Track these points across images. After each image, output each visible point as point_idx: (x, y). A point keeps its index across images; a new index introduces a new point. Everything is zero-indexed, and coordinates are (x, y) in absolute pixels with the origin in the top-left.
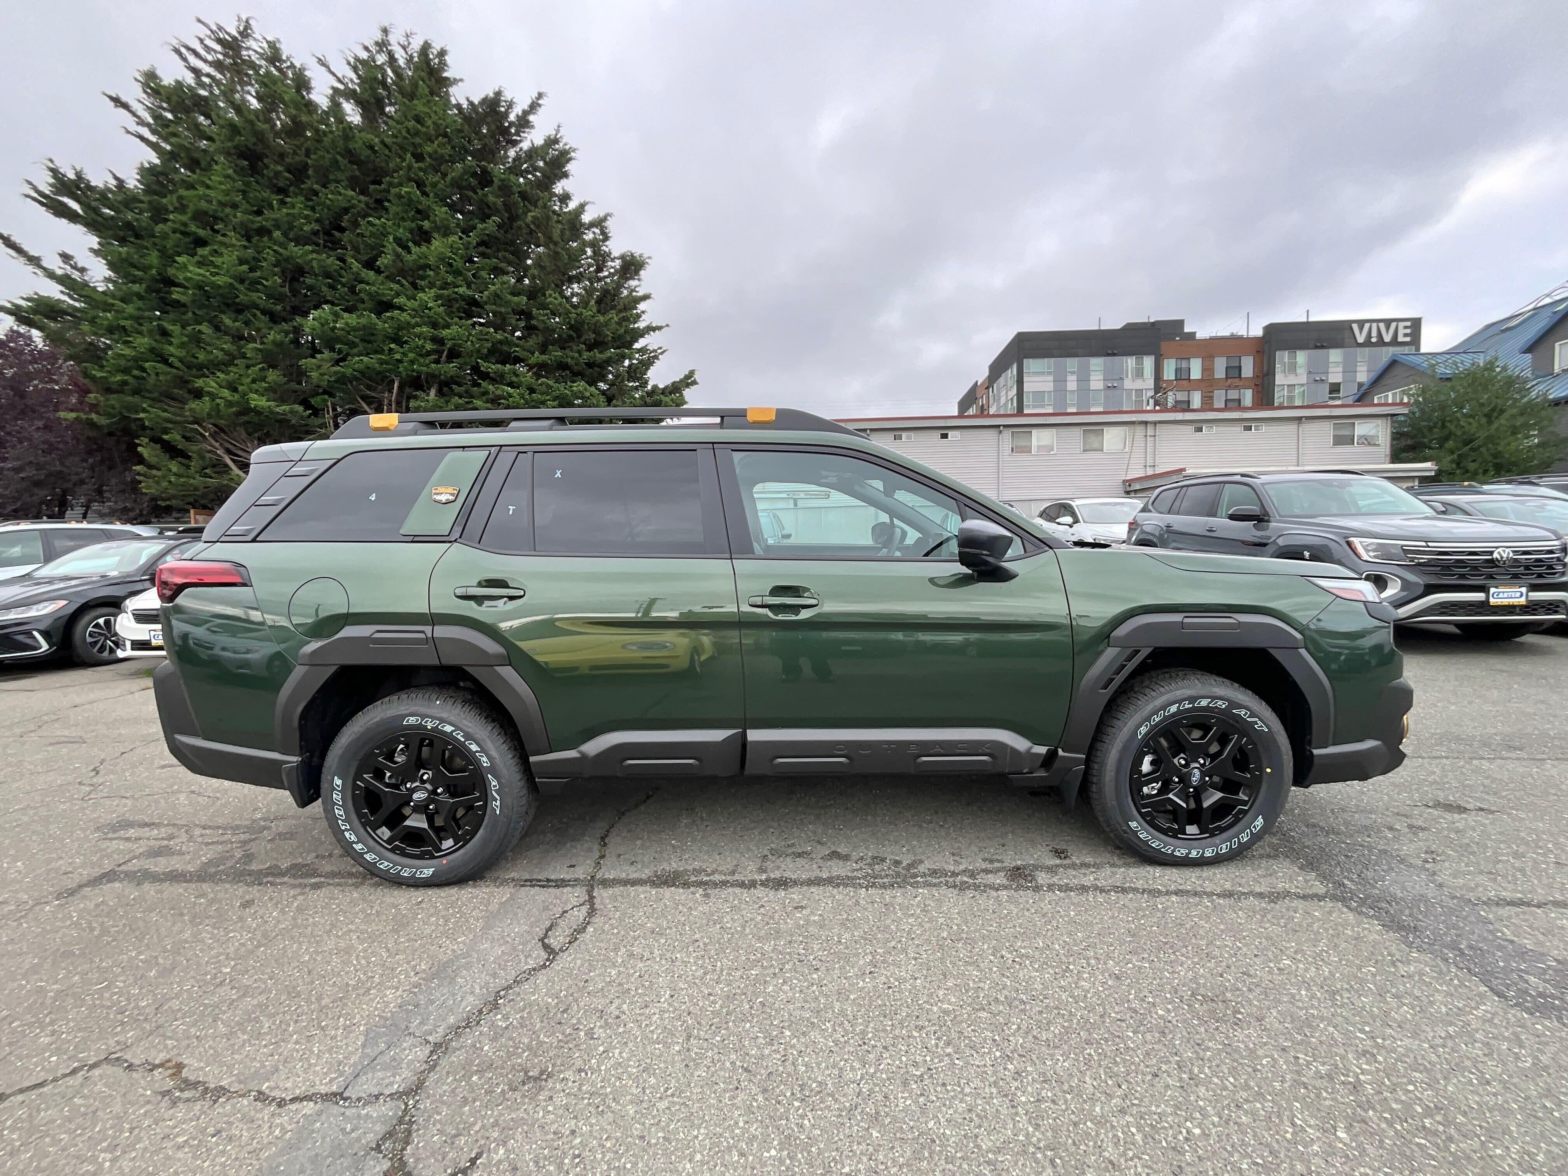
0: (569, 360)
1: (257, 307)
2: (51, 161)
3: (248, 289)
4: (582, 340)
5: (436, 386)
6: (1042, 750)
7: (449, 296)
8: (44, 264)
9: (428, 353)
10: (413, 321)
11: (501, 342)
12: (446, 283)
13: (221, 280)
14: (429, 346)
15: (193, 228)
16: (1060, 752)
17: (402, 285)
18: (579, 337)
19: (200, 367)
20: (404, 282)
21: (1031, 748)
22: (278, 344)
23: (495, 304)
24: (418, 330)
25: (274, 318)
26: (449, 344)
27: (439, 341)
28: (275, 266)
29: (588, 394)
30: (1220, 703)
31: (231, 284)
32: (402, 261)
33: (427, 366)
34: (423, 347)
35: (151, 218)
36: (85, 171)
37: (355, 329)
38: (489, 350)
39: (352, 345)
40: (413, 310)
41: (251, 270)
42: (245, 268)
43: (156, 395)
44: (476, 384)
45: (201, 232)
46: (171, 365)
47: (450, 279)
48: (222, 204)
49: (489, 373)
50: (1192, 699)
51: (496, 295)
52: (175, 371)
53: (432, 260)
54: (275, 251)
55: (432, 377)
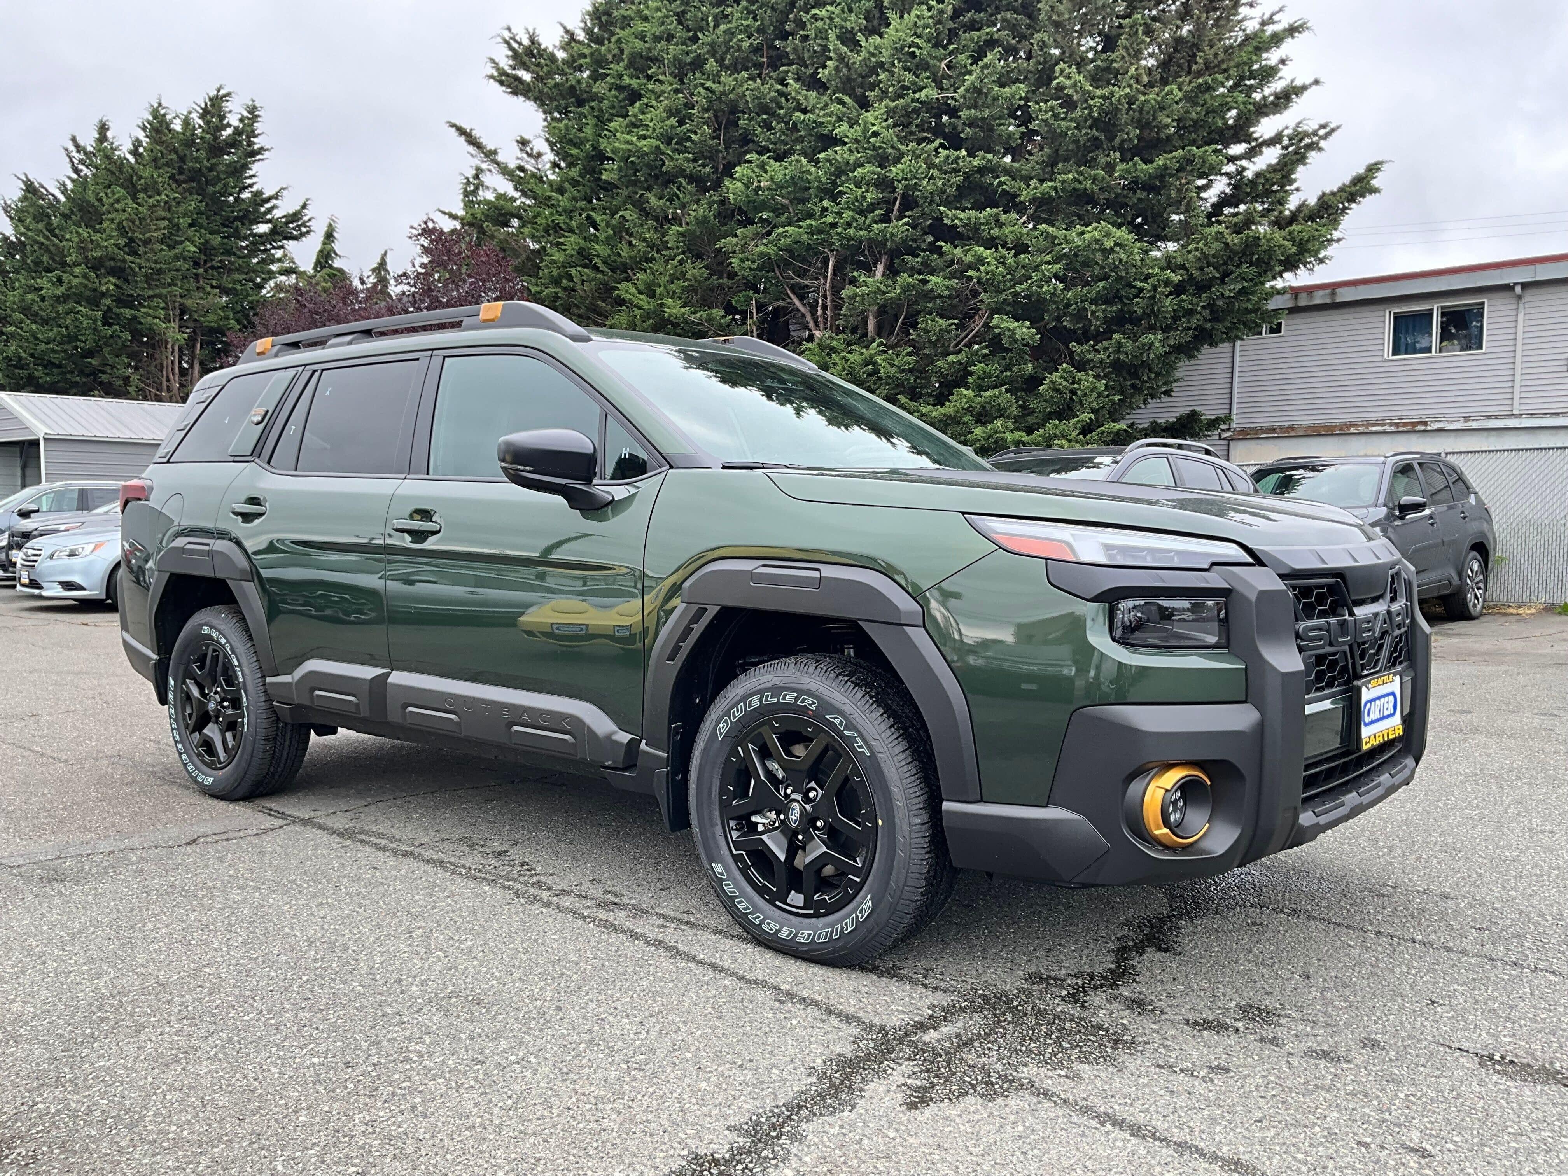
0: (1088, 184)
1: (682, 172)
2: (509, 29)
3: (674, 150)
4: (1117, 142)
5: (884, 258)
6: (624, 737)
7: (904, 108)
8: (500, 158)
9: (872, 207)
10: (852, 159)
11: (981, 170)
12: (904, 88)
13: (645, 145)
14: (871, 196)
15: (627, 80)
16: (643, 746)
17: (844, 104)
18: (1111, 139)
19: (624, 268)
20: (847, 99)
21: (614, 733)
22: (702, 222)
23: (975, 107)
24: (859, 172)
25: (701, 184)
26: (900, 187)
27: (884, 184)
28: (707, 110)
29: (1109, 243)
30: (809, 701)
31: (658, 147)
32: (847, 65)
33: (869, 228)
34: (864, 198)
35: (590, 77)
36: (537, 32)
37: (781, 186)
38: (959, 187)
39: (779, 210)
40: (857, 141)
41: (681, 123)
42: (673, 121)
43: (582, 311)
44: (935, 249)
45: (635, 83)
46: (596, 268)
47: (909, 78)
48: (657, 39)
49: (954, 227)
50: (776, 690)
51: (977, 91)
52: (599, 276)
53: (886, 56)
54: (707, 89)
55: (877, 246)
